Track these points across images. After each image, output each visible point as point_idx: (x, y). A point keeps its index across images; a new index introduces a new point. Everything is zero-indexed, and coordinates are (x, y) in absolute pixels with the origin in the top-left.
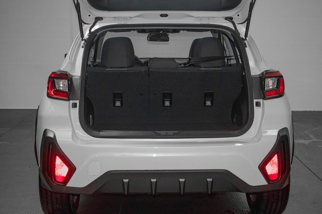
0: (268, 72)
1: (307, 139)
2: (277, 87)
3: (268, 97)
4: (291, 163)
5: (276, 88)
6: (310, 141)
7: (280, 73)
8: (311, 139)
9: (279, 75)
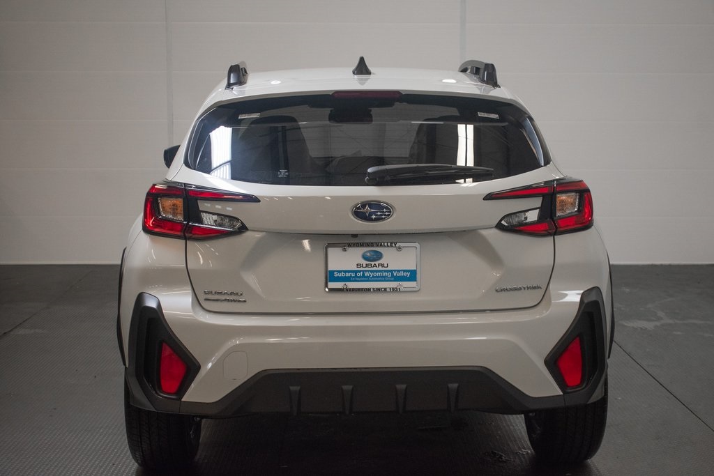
0: (562, 181)
1: (653, 321)
2: (578, 211)
3: (561, 229)
4: (609, 357)
5: (577, 213)
6: (658, 324)
7: (584, 185)
8: (659, 319)
9: (582, 188)
